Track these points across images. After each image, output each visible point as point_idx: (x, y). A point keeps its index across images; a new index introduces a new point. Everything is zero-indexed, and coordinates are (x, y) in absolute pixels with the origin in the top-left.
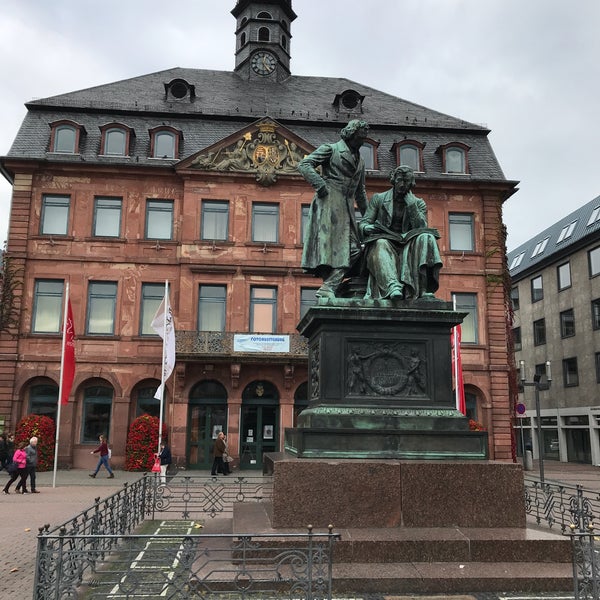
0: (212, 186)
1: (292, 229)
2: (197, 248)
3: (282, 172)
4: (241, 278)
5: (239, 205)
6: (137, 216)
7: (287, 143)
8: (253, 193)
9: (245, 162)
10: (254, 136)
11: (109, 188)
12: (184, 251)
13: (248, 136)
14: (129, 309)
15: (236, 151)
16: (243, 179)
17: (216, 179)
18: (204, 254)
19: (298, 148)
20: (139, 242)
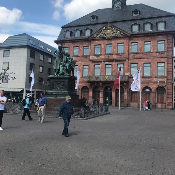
0: (97, 41)
1: (115, 50)
2: (93, 57)
3: (113, 36)
4: (103, 63)
5: (103, 45)
6: (81, 50)
7: (113, 28)
8: (106, 42)
9: (104, 34)
10: (106, 28)
11: (76, 45)
12: (91, 57)
13: (104, 28)
14: (80, 71)
15: (102, 32)
16: (103, 39)
17: (98, 40)
18: (95, 58)
19: (116, 29)
20: (82, 56)
